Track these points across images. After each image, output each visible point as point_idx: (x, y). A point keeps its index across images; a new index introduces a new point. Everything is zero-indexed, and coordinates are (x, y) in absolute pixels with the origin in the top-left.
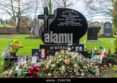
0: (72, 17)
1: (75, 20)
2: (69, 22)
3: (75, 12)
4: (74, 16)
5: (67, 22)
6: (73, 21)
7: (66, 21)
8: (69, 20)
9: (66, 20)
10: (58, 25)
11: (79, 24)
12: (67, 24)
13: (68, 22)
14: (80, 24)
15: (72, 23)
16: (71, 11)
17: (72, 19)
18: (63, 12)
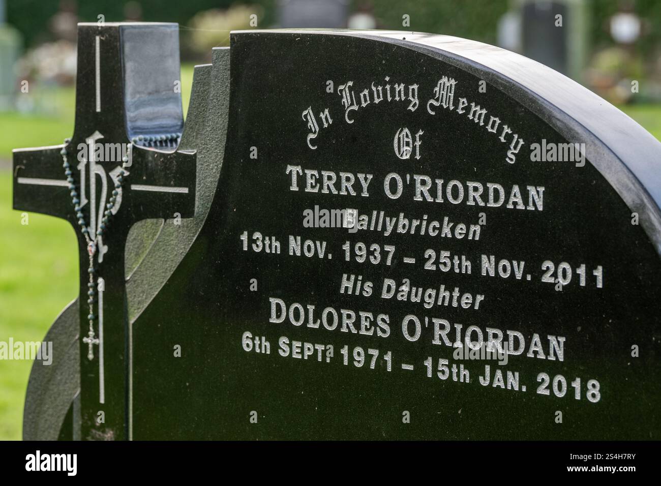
0: (436, 211)
1: (488, 265)
2: (397, 309)
3: (478, 112)
4: (474, 193)
5: (356, 303)
6: (451, 280)
7: (347, 284)
8: (398, 272)
9: (354, 268)
10: (247, 341)
11: (553, 368)
12: (367, 342)
13: (375, 304)
14: (568, 369)
15: (441, 330)
16: (426, 93)
17: (439, 244)
18: (308, 113)
